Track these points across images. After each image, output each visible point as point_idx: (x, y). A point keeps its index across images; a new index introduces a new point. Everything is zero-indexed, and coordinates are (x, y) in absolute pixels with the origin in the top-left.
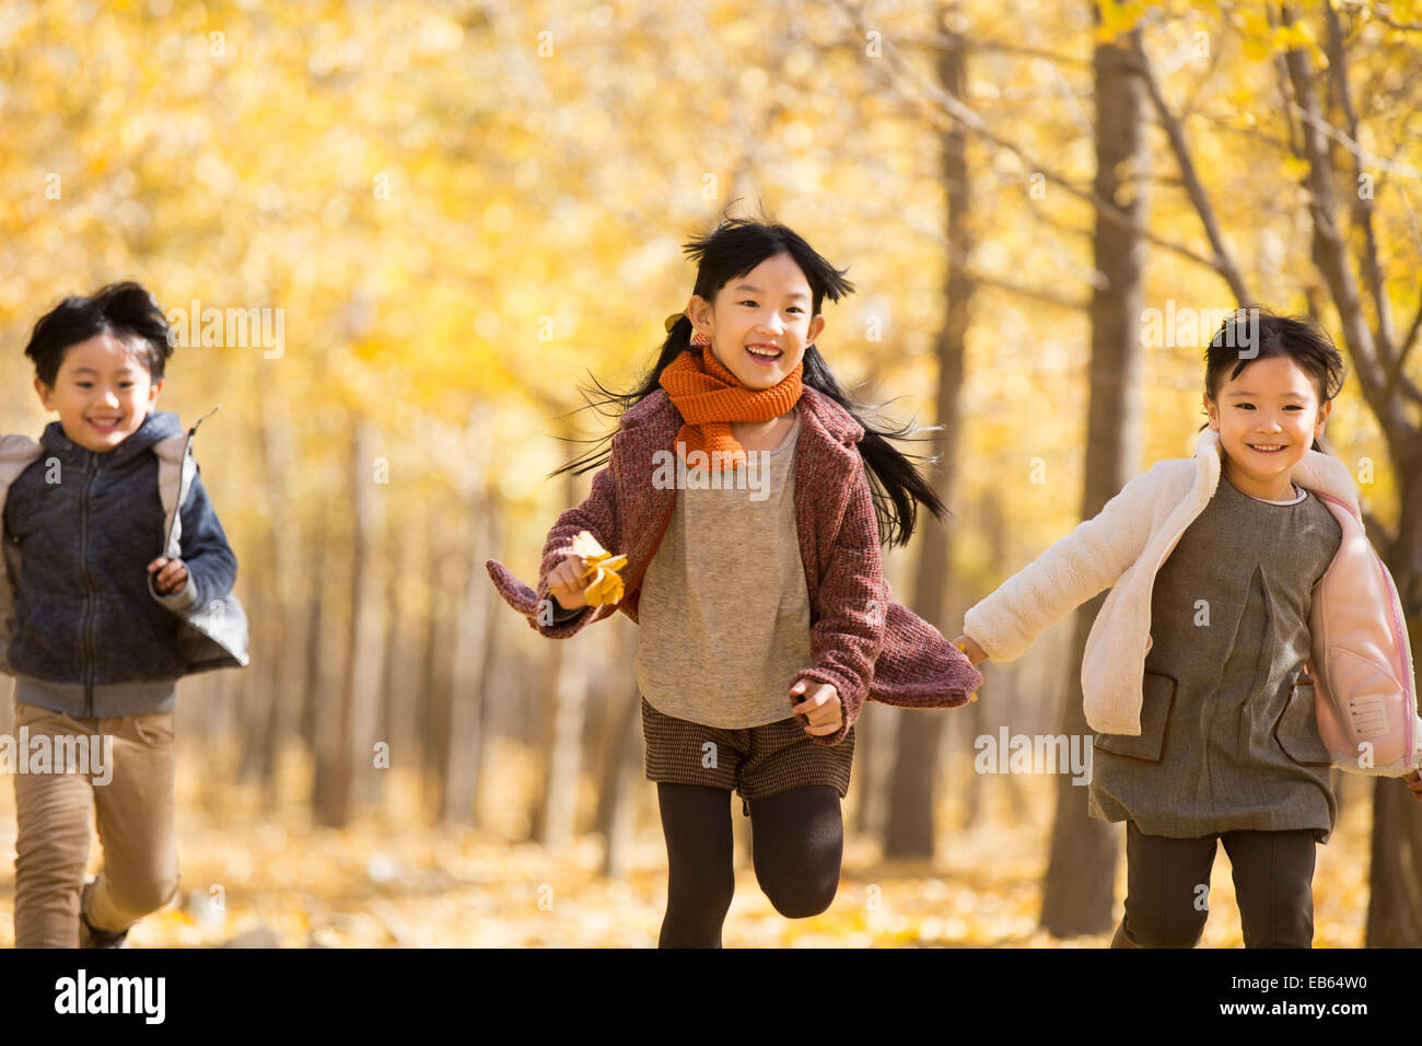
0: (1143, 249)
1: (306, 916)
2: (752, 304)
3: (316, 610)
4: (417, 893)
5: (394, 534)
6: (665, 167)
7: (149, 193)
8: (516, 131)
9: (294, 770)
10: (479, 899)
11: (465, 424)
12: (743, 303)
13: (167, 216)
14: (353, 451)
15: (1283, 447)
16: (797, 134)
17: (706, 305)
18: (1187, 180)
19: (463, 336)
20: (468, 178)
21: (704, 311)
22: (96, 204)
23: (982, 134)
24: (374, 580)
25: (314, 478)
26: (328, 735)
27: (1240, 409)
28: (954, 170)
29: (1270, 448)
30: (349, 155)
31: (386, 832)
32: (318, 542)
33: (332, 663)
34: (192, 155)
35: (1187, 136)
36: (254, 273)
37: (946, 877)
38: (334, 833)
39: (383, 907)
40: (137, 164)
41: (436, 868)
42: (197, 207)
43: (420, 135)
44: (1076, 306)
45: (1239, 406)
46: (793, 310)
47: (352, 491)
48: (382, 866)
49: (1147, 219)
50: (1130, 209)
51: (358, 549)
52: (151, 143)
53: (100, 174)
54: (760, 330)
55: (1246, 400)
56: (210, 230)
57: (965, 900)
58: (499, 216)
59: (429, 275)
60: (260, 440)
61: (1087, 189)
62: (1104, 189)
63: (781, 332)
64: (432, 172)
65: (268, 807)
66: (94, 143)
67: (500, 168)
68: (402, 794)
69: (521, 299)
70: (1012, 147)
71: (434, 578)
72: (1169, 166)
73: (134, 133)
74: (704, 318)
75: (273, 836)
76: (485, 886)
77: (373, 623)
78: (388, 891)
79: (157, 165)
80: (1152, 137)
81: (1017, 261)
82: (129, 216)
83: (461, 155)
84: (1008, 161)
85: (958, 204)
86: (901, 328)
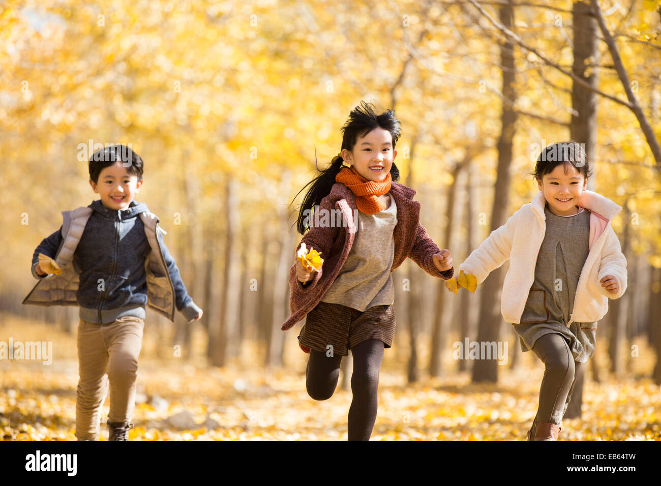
0: (597, 98)
1: (205, 407)
2: (368, 150)
3: (209, 266)
4: (255, 396)
5: (246, 231)
6: (372, 60)
7: (133, 72)
8: (302, 42)
9: (199, 340)
10: (284, 399)
11: (279, 180)
12: (365, 150)
13: (142, 82)
14: (227, 191)
15: (571, 199)
16: (434, 45)
17: (349, 152)
18: (617, 66)
19: (278, 139)
20: (280, 65)
21: (348, 155)
22: (109, 76)
23: (521, 45)
24: (236, 252)
25: (209, 204)
26: (215, 324)
27: (553, 185)
28: (507, 62)
29: (566, 200)
30: (226, 54)
31: (242, 369)
32: (210, 234)
33: (216, 289)
34: (153, 54)
35: (617, 45)
36: (181, 109)
37: (502, 391)
38: (217, 369)
39: (240, 403)
40: (127, 59)
41: (265, 385)
42: (155, 78)
43: (258, 45)
44: (564, 125)
45: (552, 183)
46: (385, 150)
47: (227, 211)
48: (240, 384)
49: (597, 84)
50: (590, 79)
51: (229, 237)
52: (134, 48)
53: (111, 63)
54: (374, 160)
55: (555, 181)
56: (162, 88)
57: (511, 402)
58: (295, 82)
59: (262, 110)
60: (184, 187)
61: (569, 70)
62: (578, 70)
63: (382, 160)
64: (263, 62)
65: (187, 357)
66: (108, 49)
67: (295, 60)
68: (249, 350)
69: (305, 122)
70: (534, 51)
71: (264, 250)
72: (608, 59)
73: (126, 44)
74: (348, 158)
75: (189, 370)
76: (286, 393)
77: (235, 271)
78: (242, 395)
79: (136, 59)
80: (601, 46)
81: (535, 104)
82: (124, 82)
83: (277, 54)
84: (532, 57)
85: (509, 78)
86: (482, 136)
